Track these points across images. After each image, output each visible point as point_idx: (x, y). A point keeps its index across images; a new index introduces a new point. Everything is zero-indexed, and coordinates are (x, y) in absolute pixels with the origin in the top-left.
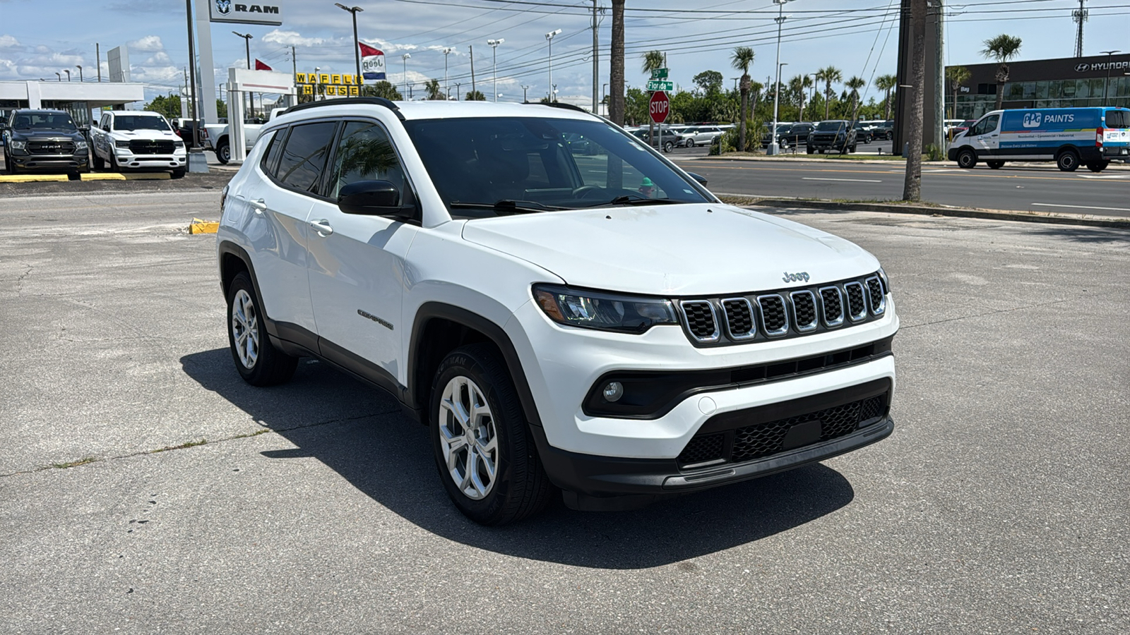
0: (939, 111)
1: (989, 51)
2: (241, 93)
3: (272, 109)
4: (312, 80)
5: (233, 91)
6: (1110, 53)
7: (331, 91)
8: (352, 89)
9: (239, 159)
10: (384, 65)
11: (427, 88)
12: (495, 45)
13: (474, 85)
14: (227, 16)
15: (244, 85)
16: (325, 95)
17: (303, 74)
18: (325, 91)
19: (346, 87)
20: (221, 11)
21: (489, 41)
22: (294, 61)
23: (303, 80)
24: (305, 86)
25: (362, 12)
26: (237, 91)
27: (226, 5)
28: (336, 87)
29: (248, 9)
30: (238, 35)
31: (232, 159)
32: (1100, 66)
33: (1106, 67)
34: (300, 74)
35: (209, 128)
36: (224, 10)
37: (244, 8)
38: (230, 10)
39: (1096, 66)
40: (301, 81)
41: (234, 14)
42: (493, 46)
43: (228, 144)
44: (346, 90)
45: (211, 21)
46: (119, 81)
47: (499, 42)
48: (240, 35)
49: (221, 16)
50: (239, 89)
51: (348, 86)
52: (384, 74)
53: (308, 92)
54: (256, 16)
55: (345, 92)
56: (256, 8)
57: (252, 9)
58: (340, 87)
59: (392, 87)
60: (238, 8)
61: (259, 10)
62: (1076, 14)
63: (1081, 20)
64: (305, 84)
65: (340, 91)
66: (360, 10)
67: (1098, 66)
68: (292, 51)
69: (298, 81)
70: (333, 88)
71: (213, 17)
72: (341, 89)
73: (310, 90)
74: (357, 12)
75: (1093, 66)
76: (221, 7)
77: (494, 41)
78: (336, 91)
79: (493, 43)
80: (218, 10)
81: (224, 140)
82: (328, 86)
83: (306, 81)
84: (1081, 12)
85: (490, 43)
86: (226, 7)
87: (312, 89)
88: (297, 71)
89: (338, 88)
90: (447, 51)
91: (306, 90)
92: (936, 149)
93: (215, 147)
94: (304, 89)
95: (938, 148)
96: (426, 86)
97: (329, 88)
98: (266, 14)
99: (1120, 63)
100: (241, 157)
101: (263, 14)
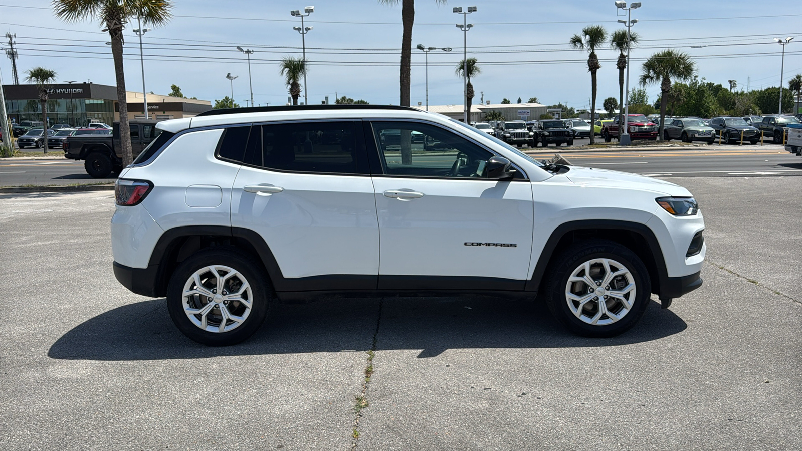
0: (3, 120)
1: (31, 78)
6: (70, 82)
32: (62, 91)
33: (66, 91)
39: (59, 91)
62: (8, 53)
63: (13, 57)
67: (61, 91)
75: (57, 91)
84: (12, 52)
92: (6, 148)
95: (8, 148)
99: (76, 90)
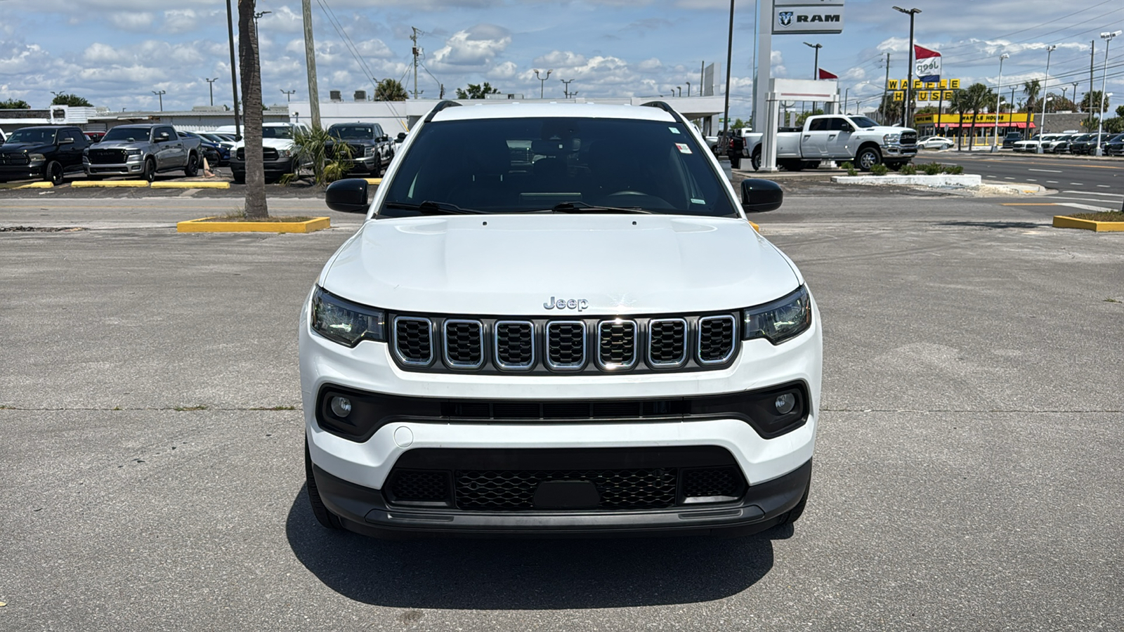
2: (778, 102)
3: (807, 117)
4: (904, 86)
5: (770, 101)
7: (923, 96)
8: (947, 93)
9: (768, 167)
10: (939, 67)
11: (1026, 89)
12: (1110, 38)
13: (1091, 82)
14: (789, 28)
15: (782, 94)
16: (916, 101)
17: (895, 81)
18: (916, 96)
19: (939, 92)
20: (783, 23)
21: (1102, 34)
22: (887, 68)
23: (895, 86)
24: (896, 92)
25: (920, 13)
26: (774, 100)
27: (788, 17)
28: (929, 92)
29: (809, 19)
30: (809, 45)
31: (762, 167)
34: (892, 81)
35: (748, 137)
36: (786, 22)
37: (806, 19)
38: (792, 22)
40: (893, 88)
41: (796, 25)
42: (1106, 39)
43: (760, 152)
44: (939, 95)
45: (773, 34)
46: (710, 95)
47: (1114, 35)
48: (811, 46)
49: (783, 28)
50: (776, 99)
51: (942, 90)
52: (938, 76)
53: (898, 98)
54: (817, 25)
55: (937, 97)
56: (817, 18)
57: (813, 19)
58: (933, 92)
59: (987, 90)
60: (799, 19)
61: (820, 19)
64: (896, 90)
65: (933, 96)
66: (918, 12)
68: (887, 57)
69: (889, 88)
70: (925, 94)
71: (775, 30)
72: (934, 94)
73: (900, 96)
74: (915, 14)
76: (784, 19)
77: (1108, 34)
78: (928, 96)
79: (1108, 36)
80: (780, 22)
81: (758, 148)
82: (920, 92)
83: (898, 87)
85: (1103, 37)
86: (788, 18)
87: (902, 96)
88: (889, 78)
89: (931, 93)
90: (1051, 48)
91: (897, 96)
93: (751, 155)
94: (895, 95)
96: (1025, 87)
97: (921, 94)
98: (827, 22)
100: (770, 165)
101: (824, 23)
